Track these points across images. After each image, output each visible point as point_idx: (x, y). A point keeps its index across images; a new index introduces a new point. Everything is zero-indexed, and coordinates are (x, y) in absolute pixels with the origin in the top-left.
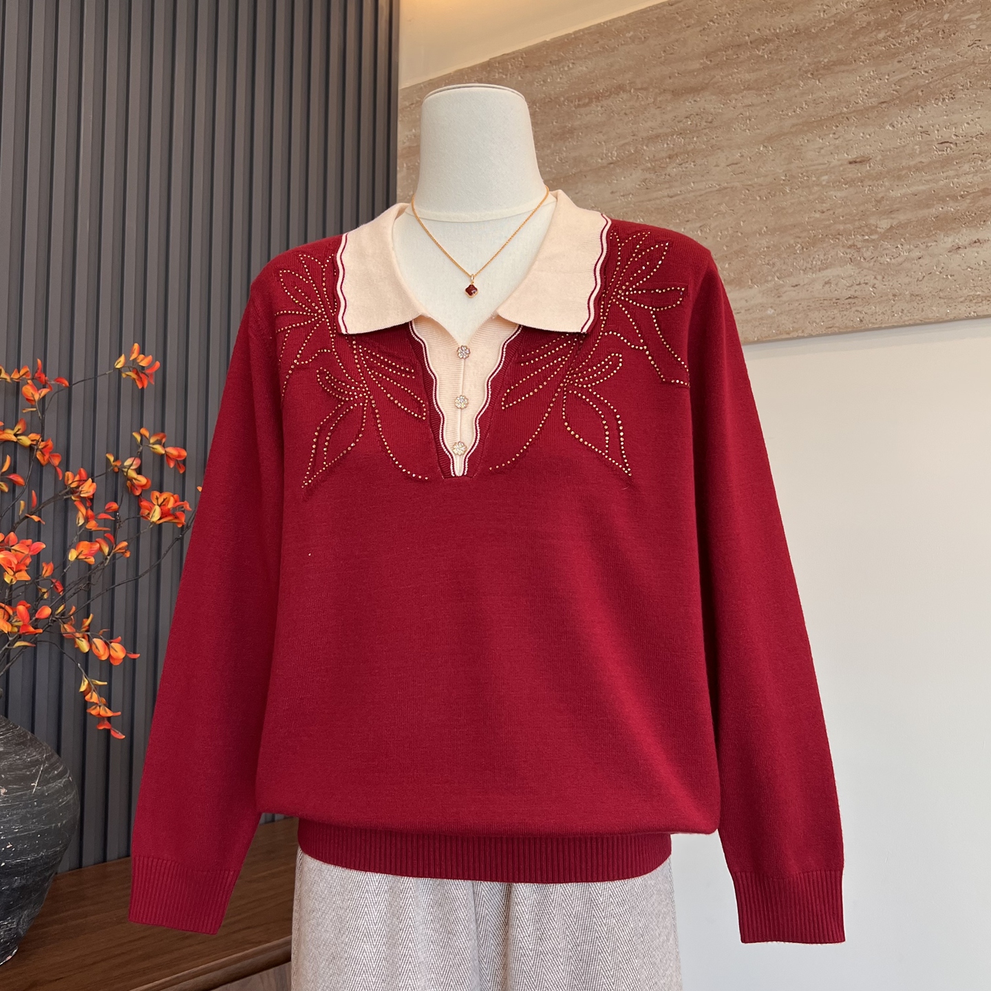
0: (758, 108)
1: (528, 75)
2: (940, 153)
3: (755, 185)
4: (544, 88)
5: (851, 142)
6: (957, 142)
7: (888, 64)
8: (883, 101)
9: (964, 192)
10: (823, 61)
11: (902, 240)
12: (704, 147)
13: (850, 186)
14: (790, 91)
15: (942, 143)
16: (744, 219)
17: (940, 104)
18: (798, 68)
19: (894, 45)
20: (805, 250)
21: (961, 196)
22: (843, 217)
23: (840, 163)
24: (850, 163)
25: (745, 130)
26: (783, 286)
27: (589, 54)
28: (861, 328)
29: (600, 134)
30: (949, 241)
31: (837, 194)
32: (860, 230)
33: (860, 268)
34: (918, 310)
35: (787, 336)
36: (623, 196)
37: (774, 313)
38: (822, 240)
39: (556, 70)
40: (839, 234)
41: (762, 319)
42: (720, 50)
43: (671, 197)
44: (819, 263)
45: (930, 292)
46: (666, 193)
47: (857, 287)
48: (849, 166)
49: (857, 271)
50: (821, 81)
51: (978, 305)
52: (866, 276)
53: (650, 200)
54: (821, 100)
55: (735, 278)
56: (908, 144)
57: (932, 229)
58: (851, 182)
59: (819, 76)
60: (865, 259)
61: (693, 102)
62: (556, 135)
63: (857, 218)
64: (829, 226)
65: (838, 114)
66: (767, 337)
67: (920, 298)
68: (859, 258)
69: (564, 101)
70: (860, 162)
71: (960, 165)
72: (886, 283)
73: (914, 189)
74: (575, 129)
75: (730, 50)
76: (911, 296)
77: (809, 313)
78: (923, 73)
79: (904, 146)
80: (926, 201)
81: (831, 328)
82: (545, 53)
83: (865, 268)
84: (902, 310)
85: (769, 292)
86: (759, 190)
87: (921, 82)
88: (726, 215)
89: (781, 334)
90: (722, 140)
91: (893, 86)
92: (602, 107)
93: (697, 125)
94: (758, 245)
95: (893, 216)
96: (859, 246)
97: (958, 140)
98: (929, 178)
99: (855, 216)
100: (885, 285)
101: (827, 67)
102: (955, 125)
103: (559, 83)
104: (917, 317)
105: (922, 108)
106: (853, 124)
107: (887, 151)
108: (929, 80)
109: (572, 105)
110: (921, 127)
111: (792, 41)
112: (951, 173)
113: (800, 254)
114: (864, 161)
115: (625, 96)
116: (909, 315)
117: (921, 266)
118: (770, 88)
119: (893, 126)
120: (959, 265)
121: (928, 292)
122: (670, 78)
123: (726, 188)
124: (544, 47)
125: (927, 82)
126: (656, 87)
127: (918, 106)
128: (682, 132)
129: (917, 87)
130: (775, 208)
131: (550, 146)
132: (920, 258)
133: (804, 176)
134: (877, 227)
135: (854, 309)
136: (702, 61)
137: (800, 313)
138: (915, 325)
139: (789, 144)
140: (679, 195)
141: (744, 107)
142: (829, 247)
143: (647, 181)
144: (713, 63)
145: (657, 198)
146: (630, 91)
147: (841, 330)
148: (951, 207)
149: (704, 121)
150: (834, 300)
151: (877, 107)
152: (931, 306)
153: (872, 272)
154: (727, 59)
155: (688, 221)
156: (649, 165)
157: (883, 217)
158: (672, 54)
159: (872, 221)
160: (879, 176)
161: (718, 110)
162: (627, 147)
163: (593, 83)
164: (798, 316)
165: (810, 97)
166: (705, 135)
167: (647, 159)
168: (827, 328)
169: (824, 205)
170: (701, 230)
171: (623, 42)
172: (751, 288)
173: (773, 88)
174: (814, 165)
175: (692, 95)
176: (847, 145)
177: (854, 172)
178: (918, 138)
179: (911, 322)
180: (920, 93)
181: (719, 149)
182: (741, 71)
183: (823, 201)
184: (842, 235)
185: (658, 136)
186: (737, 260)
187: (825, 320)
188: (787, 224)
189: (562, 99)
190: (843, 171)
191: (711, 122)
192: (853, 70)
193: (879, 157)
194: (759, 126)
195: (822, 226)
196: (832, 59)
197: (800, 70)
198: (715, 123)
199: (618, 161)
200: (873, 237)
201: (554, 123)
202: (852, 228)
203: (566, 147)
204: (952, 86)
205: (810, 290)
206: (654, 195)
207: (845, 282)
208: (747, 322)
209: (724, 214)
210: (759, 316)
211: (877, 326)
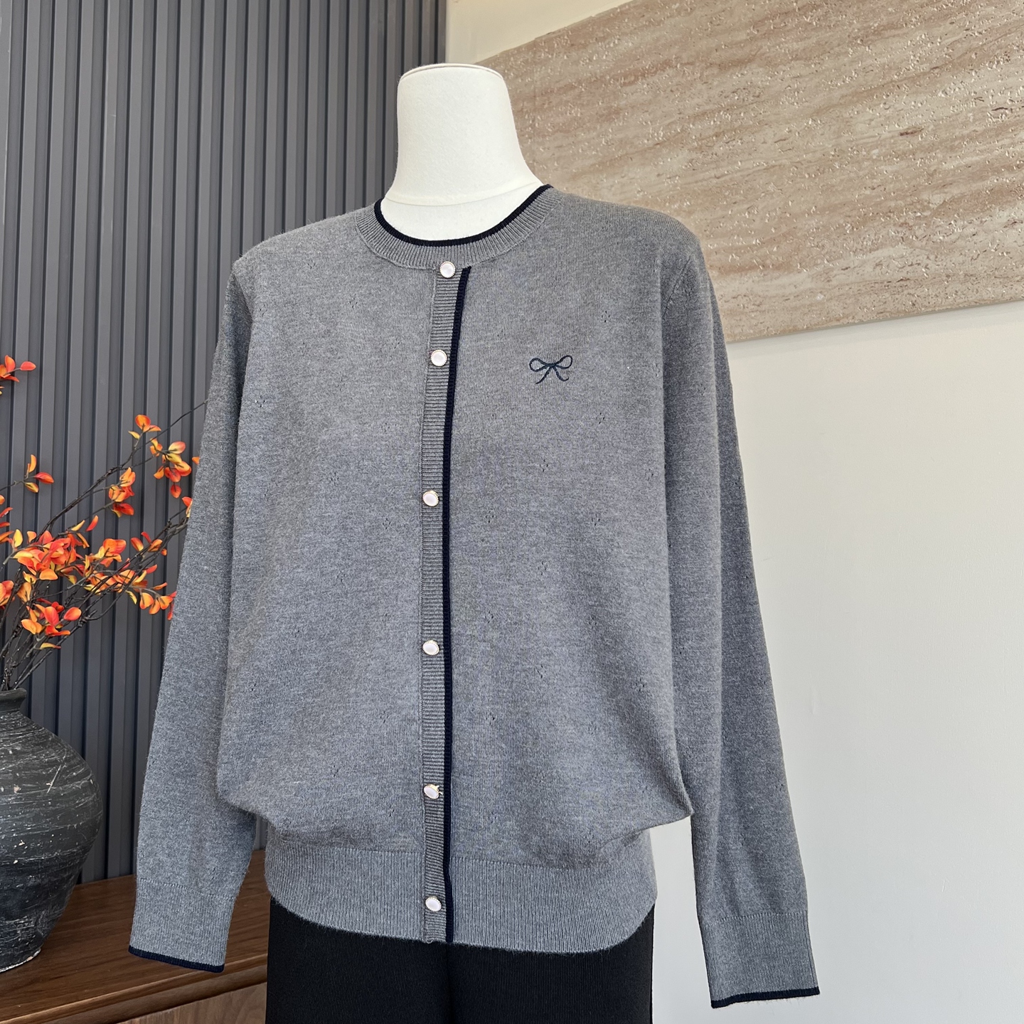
0: (807, 79)
1: (574, 53)
2: (994, 120)
3: (803, 162)
4: (590, 67)
5: (902, 112)
6: (1013, 108)
7: (940, 26)
8: (935, 66)
9: (1020, 161)
10: (873, 25)
11: (956, 216)
12: (751, 123)
13: (902, 159)
14: (838, 59)
15: (996, 110)
17: (994, 66)
18: (847, 34)
19: (947, 5)
20: (855, 229)
21: (1018, 166)
22: (894, 193)
23: (890, 135)
24: (902, 134)
25: (793, 104)
26: (832, 269)
27: (635, 29)
28: (914, 311)
29: (645, 113)
30: (1003, 216)
31: (887, 169)
32: (912, 207)
33: (912, 248)
34: (973, 291)
35: (837, 323)
36: (670, 178)
37: (823, 299)
38: (873, 219)
39: (601, 47)
40: (890, 212)
41: (811, 305)
42: (767, 18)
43: (718, 178)
44: (870, 243)
45: (985, 272)
46: (713, 173)
47: (909, 269)
48: (901, 138)
49: (909, 251)
50: (871, 47)
52: (918, 256)
53: (696, 182)
54: (871, 68)
55: (783, 263)
56: (961, 112)
57: (987, 203)
58: (902, 156)
59: (869, 43)
60: (917, 238)
61: (739, 76)
62: (601, 116)
63: (909, 194)
64: (880, 203)
65: (888, 83)
66: (816, 325)
67: (974, 279)
68: (911, 237)
69: (610, 80)
70: (912, 133)
71: (1016, 133)
72: (940, 263)
73: (968, 160)
74: (621, 109)
75: (777, 18)
76: (965, 276)
77: (860, 298)
78: (976, 34)
79: (957, 114)
80: (978, 173)
81: (882, 313)
82: (591, 30)
83: (917, 248)
84: (956, 291)
85: (819, 277)
86: (808, 167)
87: (975, 44)
88: (774, 196)
89: (831, 321)
90: (769, 115)
91: (945, 49)
92: (648, 85)
93: (744, 100)
94: (807, 226)
95: (946, 190)
96: (910, 224)
97: (1013, 105)
98: (984, 147)
99: (907, 191)
100: (938, 265)
101: (877, 32)
102: (1010, 89)
103: (605, 61)
104: (970, 299)
105: (976, 72)
106: (904, 93)
107: (939, 121)
108: (983, 41)
109: (618, 84)
110: (975, 93)
111: (841, 6)
112: (1007, 141)
113: (851, 234)
114: (915, 132)
115: (670, 71)
116: (963, 296)
117: (975, 243)
118: (819, 57)
119: (946, 93)
120: (1015, 241)
121: (983, 272)
122: (716, 50)
123: (774, 166)
124: (589, 23)
125: (981, 43)
126: (702, 61)
127: (972, 70)
128: (729, 107)
129: (970, 50)
130: (824, 185)
131: (595, 128)
132: (974, 235)
133: (854, 150)
134: (929, 203)
135: (905, 292)
136: (748, 31)
137: (850, 298)
138: (970, 307)
139: (838, 117)
140: (727, 175)
141: (792, 78)
142: (880, 226)
143: (694, 161)
144: (760, 33)
145: (704, 180)
146: (676, 67)
147: (893, 315)
148: (1007, 179)
149: (751, 95)
150: (886, 283)
151: (929, 72)
152: (986, 286)
153: (924, 251)
154: (774, 28)
155: (735, 203)
156: (695, 144)
157: (936, 191)
158: (718, 25)
159: (925, 196)
160: (931, 148)
161: (765, 83)
162: (674, 126)
163: (639, 59)
164: (848, 302)
165: (860, 65)
166: (752, 110)
167: (694, 137)
168: (878, 313)
169: (875, 181)
170: (749, 213)
171: (669, 15)
172: (799, 272)
173: (822, 57)
174: (864, 138)
175: (739, 68)
176: (898, 115)
177: (906, 144)
178: (972, 105)
179: (965, 304)
180: (974, 56)
181: (766, 124)
182: (789, 40)
183: (873, 177)
184: (893, 212)
185: (704, 113)
186: (785, 243)
187: (876, 305)
188: (837, 202)
189: (608, 77)
190: (894, 144)
191: (758, 97)
192: (904, 34)
193: (932, 127)
194: (807, 99)
195: (873, 203)
196: (882, 24)
197: (849, 36)
198: (763, 98)
199: (665, 141)
200: (925, 214)
201: (600, 104)
202: (903, 204)
203: (612, 129)
204: (1007, 47)
205: (861, 272)
206: (701, 176)
207: (897, 263)
208: (796, 309)
209: (772, 194)
210: (808, 303)
211: (930, 310)
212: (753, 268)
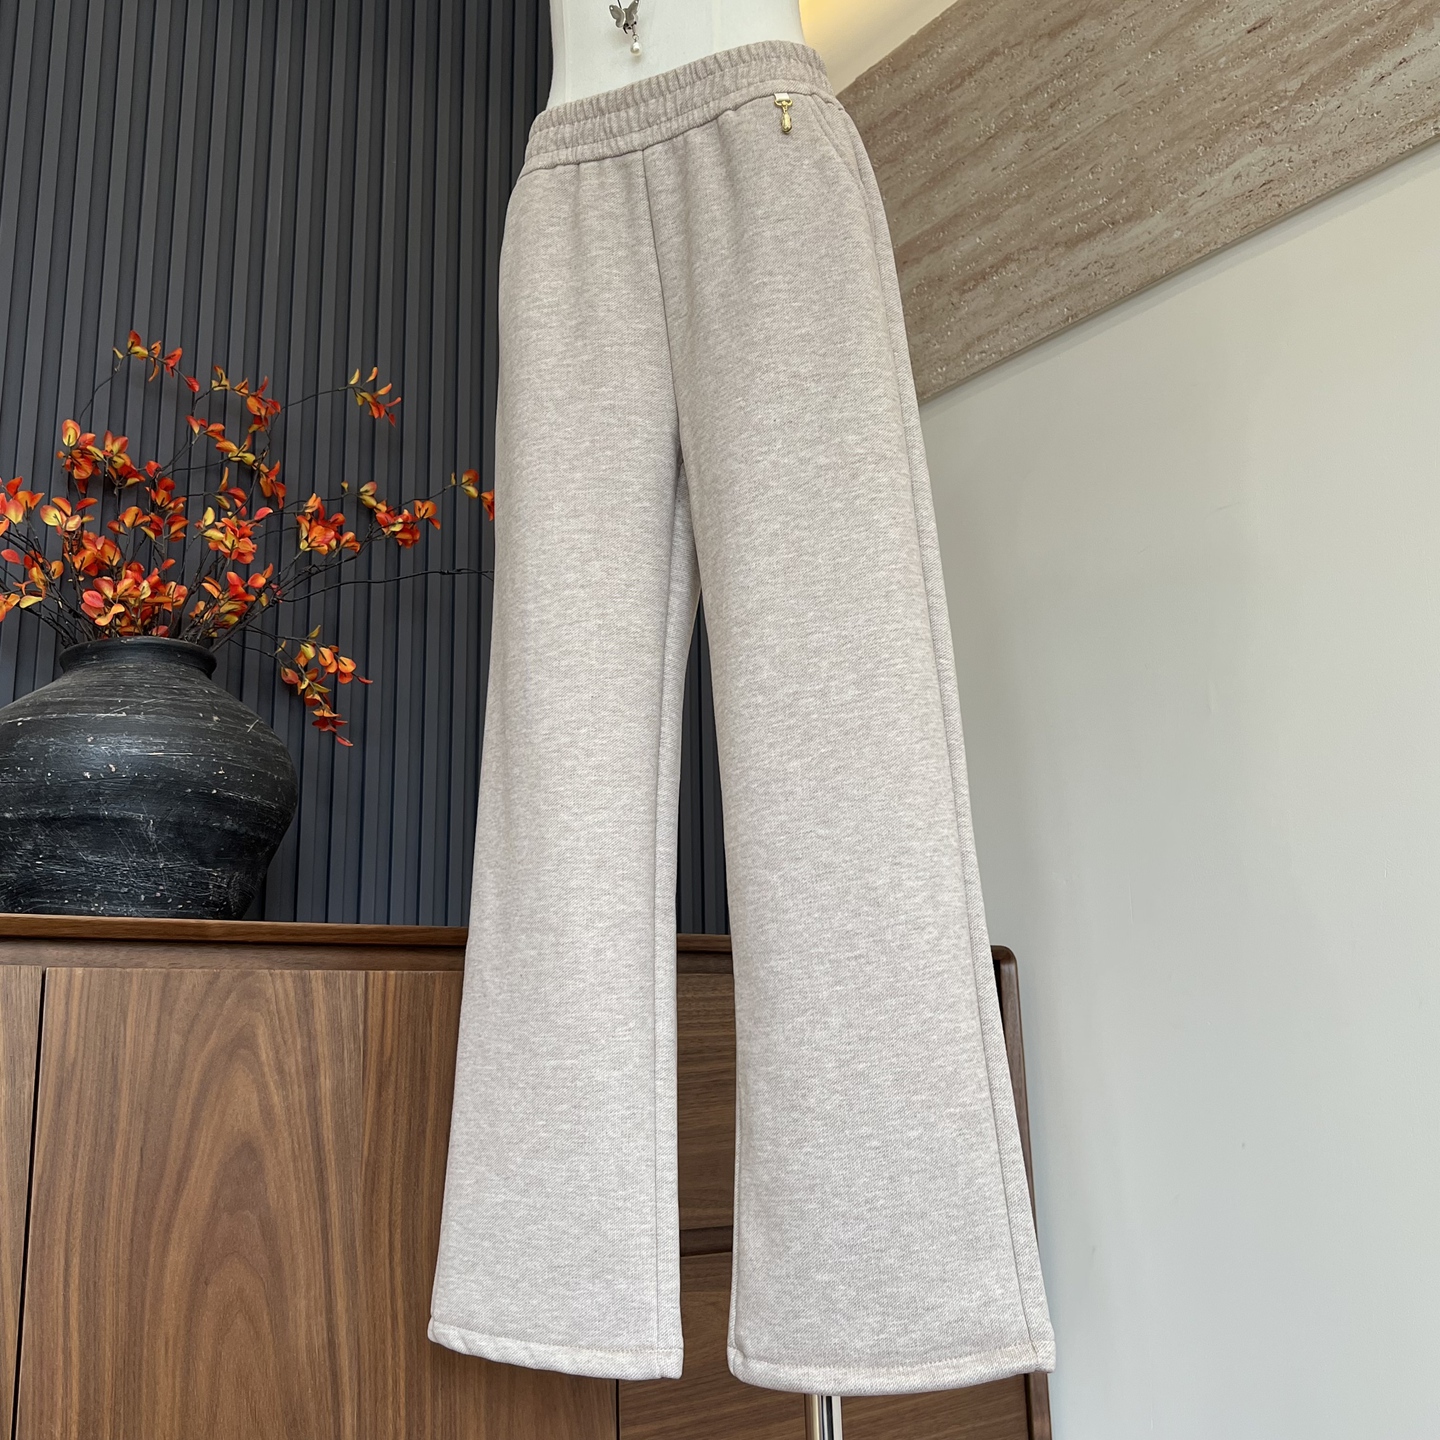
0: (1143, 13)
1: (896, 79)
3: (1145, 100)
4: (914, 86)
5: (1247, 9)
11: (1316, 95)
12: (1087, 80)
13: (1252, 58)
16: (1137, 142)
20: (1208, 149)
21: (1379, 18)
22: (1247, 96)
23: (1237, 37)
24: (1249, 32)
25: (1130, 44)
26: (1187, 200)
27: (959, 31)
28: (1280, 213)
29: (975, 112)
30: (1368, 75)
31: (1237, 74)
32: (1268, 103)
33: (1272, 145)
34: (1345, 169)
35: (1199, 255)
36: (1005, 168)
37: (1181, 235)
38: (1227, 131)
39: (925, 62)
40: (1245, 117)
41: (1168, 246)
43: (1057, 149)
44: (1225, 158)
45: (1355, 142)
46: (1050, 146)
47: (1270, 169)
48: (1249, 35)
49: (1269, 150)
51: (1412, 134)
52: (1279, 152)
53: (1034, 162)
55: (1134, 212)
57: (1349, 68)
58: (1252, 54)
60: (1276, 133)
61: (1071, 36)
62: (928, 132)
63: (1263, 91)
64: (1233, 112)
66: (1175, 265)
67: (1344, 153)
68: (1270, 135)
69: (935, 92)
70: (1260, 26)
72: (1304, 151)
73: (1323, 32)
74: (949, 117)
76: (1333, 155)
77: (1220, 220)
80: (1337, 40)
81: (1245, 227)
82: (913, 49)
83: (1278, 144)
84: (1327, 175)
85: (1174, 213)
86: (1152, 103)
88: (1118, 146)
89: (1191, 255)
90: (1105, 65)
92: (975, 82)
93: (1077, 60)
94: (1156, 165)
95: (1303, 72)
96: (1268, 122)
98: (1339, 12)
99: (1260, 89)
100: (1302, 154)
103: (929, 74)
104: (1342, 177)
109: (944, 92)
113: (1204, 156)
114: (1263, 24)
115: (998, 60)
116: (1333, 177)
117: (1341, 115)
120: (1385, 97)
121: (1353, 143)
122: (1045, 20)
123: (1114, 116)
124: (911, 42)
126: (1031, 37)
128: (1062, 73)
130: (1170, 116)
131: (923, 146)
132: (1339, 107)
133: (1199, 67)
134: (1286, 92)
135: (1270, 195)
137: (1210, 224)
138: (1344, 188)
139: (1179, 39)
140: (1065, 143)
141: (1126, 19)
142: (1235, 136)
143: (1029, 141)
145: (1042, 156)
146: (1004, 52)
147: (1258, 225)
148: (1368, 35)
149: (1085, 51)
150: (1247, 194)
152: (1358, 158)
153: (1285, 145)
155: (1077, 168)
156: (1030, 123)
157: (1292, 77)
159: (1280, 87)
160: (1284, 32)
161: (1099, 34)
162: (1006, 113)
163: (964, 60)
164: (1208, 228)
166: (1087, 66)
167: (1027, 117)
169: (1225, 90)
170: (1092, 173)
172: (1152, 216)
174: (1209, 51)
175: (1069, 29)
176: (1243, 13)
177: (1254, 41)
181: (1103, 76)
183: (1222, 87)
184: (1248, 116)
185: (1037, 89)
186: (1134, 191)
187: (1239, 220)
188: (1186, 128)
189: (934, 90)
190: (1241, 44)
191: (1093, 50)
193: (1281, 11)
194: (1145, 33)
195: (1225, 115)
198: (1097, 49)
199: (997, 132)
200: (1283, 105)
201: (927, 119)
202: (1258, 104)
203: (941, 140)
205: (1219, 192)
206: (1038, 154)
207: (1257, 168)
208: (1152, 256)
209: (1115, 145)
210: (1165, 244)
211: (1298, 204)
212: (1101, 229)
